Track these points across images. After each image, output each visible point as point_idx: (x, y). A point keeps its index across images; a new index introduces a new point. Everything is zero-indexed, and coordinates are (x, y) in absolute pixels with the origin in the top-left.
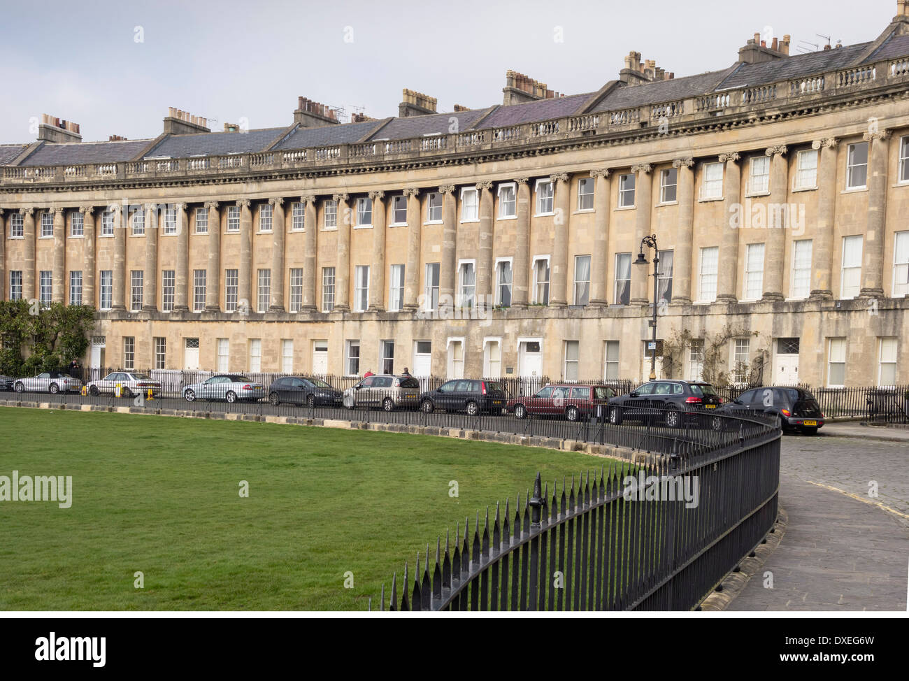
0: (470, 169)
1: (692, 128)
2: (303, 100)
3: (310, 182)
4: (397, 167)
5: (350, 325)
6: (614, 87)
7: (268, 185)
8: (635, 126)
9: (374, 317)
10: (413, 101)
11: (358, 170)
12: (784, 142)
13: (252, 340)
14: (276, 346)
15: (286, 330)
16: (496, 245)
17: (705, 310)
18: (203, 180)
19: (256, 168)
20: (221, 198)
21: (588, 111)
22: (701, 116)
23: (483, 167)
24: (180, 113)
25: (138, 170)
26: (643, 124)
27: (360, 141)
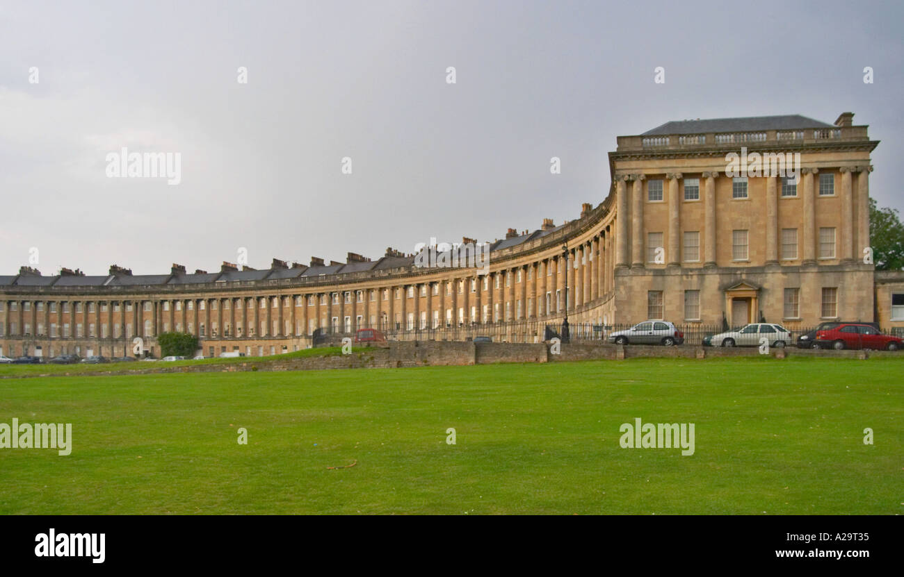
0: (335, 287)
1: (404, 276)
2: (274, 260)
3: (279, 291)
4: (310, 286)
5: (295, 340)
6: (382, 260)
7: (263, 291)
8: (387, 275)
9: (304, 337)
10: (315, 261)
11: (297, 287)
12: (429, 281)
13: (259, 346)
14: (269, 348)
15: (272, 343)
16: (345, 312)
17: (409, 332)
18: (240, 290)
19: (259, 285)
20: (246, 296)
21: (373, 269)
22: (406, 272)
23: (339, 286)
24: (227, 263)
25: (214, 285)
26: (389, 274)
27: (296, 276)
